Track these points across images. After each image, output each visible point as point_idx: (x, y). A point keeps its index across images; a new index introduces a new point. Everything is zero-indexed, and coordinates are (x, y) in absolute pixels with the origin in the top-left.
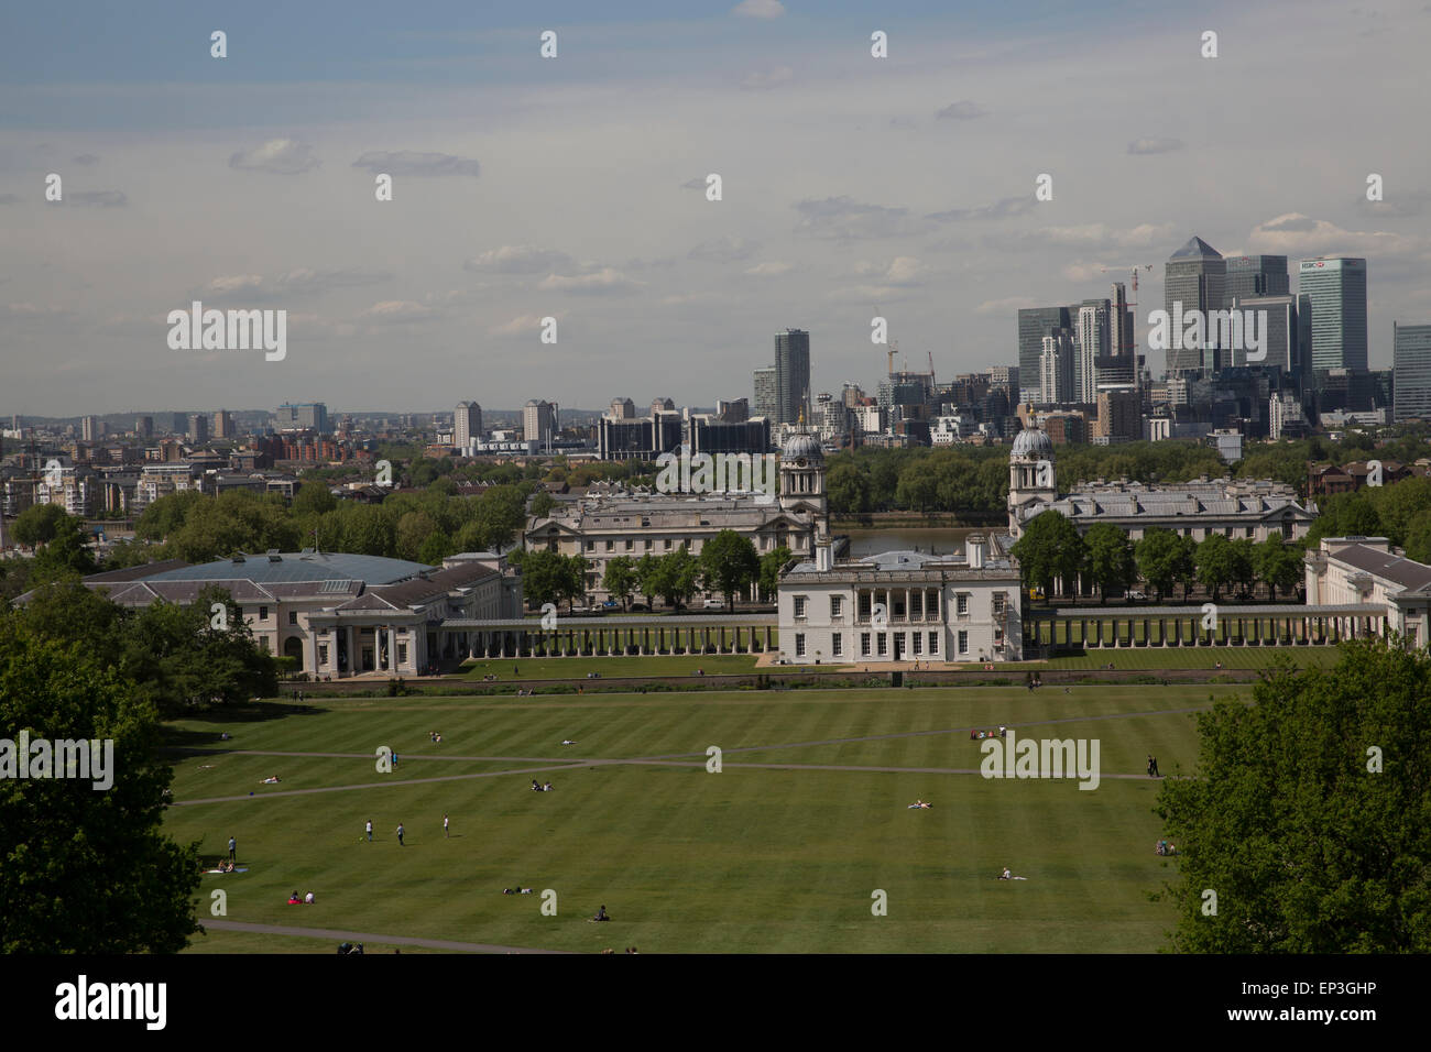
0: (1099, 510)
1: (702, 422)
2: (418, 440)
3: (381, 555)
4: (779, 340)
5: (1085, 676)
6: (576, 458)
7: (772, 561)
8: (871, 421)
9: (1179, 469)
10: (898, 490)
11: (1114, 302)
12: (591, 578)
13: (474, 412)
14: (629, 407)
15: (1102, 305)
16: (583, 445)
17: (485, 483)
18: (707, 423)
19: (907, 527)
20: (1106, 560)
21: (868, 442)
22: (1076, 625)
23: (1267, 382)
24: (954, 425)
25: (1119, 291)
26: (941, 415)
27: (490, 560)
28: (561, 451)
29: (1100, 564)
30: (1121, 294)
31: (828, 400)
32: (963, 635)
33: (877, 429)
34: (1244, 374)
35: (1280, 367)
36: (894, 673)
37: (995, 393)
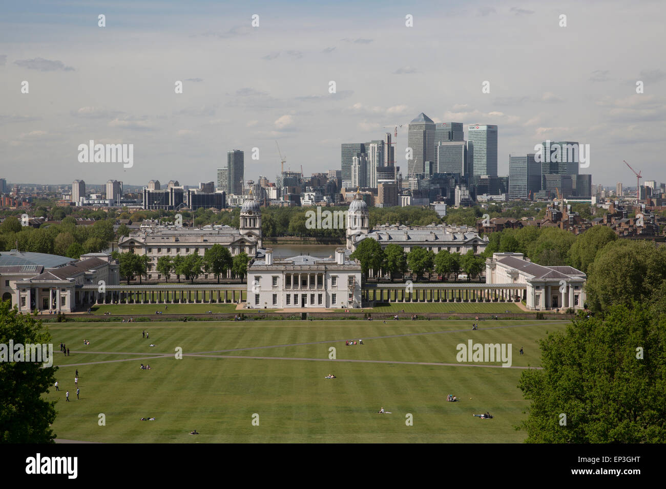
0: (390, 238)
1: (193, 192)
2: (52, 197)
3: (47, 253)
4: (229, 155)
5: (391, 316)
6: (132, 208)
7: (238, 259)
8: (273, 194)
9: (419, 219)
10: (290, 226)
11: (386, 142)
12: (150, 266)
13: (82, 185)
14: (157, 185)
15: (380, 143)
16: (135, 202)
17: (89, 219)
18: (196, 193)
19: (294, 244)
20: (394, 261)
21: (272, 204)
22: (385, 291)
23: (454, 181)
24: (312, 197)
25: (388, 137)
26: (305, 192)
27: (104, 256)
28: (124, 204)
29: (392, 263)
30: (389, 138)
31: (252, 183)
32: (334, 296)
33: (276, 198)
34: (444, 177)
35: (460, 174)
36: (303, 313)
37: (330, 182)
